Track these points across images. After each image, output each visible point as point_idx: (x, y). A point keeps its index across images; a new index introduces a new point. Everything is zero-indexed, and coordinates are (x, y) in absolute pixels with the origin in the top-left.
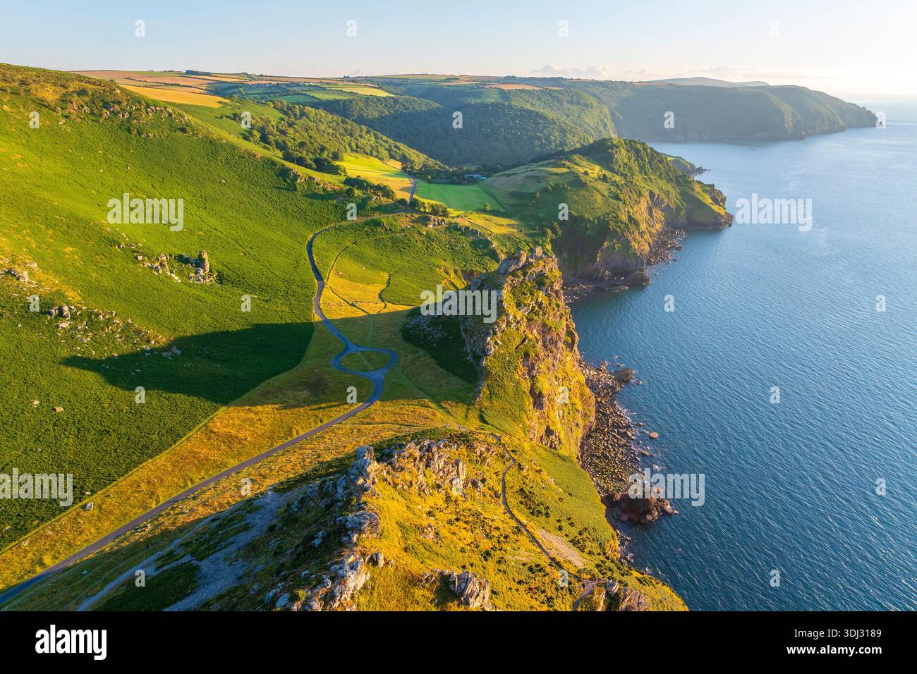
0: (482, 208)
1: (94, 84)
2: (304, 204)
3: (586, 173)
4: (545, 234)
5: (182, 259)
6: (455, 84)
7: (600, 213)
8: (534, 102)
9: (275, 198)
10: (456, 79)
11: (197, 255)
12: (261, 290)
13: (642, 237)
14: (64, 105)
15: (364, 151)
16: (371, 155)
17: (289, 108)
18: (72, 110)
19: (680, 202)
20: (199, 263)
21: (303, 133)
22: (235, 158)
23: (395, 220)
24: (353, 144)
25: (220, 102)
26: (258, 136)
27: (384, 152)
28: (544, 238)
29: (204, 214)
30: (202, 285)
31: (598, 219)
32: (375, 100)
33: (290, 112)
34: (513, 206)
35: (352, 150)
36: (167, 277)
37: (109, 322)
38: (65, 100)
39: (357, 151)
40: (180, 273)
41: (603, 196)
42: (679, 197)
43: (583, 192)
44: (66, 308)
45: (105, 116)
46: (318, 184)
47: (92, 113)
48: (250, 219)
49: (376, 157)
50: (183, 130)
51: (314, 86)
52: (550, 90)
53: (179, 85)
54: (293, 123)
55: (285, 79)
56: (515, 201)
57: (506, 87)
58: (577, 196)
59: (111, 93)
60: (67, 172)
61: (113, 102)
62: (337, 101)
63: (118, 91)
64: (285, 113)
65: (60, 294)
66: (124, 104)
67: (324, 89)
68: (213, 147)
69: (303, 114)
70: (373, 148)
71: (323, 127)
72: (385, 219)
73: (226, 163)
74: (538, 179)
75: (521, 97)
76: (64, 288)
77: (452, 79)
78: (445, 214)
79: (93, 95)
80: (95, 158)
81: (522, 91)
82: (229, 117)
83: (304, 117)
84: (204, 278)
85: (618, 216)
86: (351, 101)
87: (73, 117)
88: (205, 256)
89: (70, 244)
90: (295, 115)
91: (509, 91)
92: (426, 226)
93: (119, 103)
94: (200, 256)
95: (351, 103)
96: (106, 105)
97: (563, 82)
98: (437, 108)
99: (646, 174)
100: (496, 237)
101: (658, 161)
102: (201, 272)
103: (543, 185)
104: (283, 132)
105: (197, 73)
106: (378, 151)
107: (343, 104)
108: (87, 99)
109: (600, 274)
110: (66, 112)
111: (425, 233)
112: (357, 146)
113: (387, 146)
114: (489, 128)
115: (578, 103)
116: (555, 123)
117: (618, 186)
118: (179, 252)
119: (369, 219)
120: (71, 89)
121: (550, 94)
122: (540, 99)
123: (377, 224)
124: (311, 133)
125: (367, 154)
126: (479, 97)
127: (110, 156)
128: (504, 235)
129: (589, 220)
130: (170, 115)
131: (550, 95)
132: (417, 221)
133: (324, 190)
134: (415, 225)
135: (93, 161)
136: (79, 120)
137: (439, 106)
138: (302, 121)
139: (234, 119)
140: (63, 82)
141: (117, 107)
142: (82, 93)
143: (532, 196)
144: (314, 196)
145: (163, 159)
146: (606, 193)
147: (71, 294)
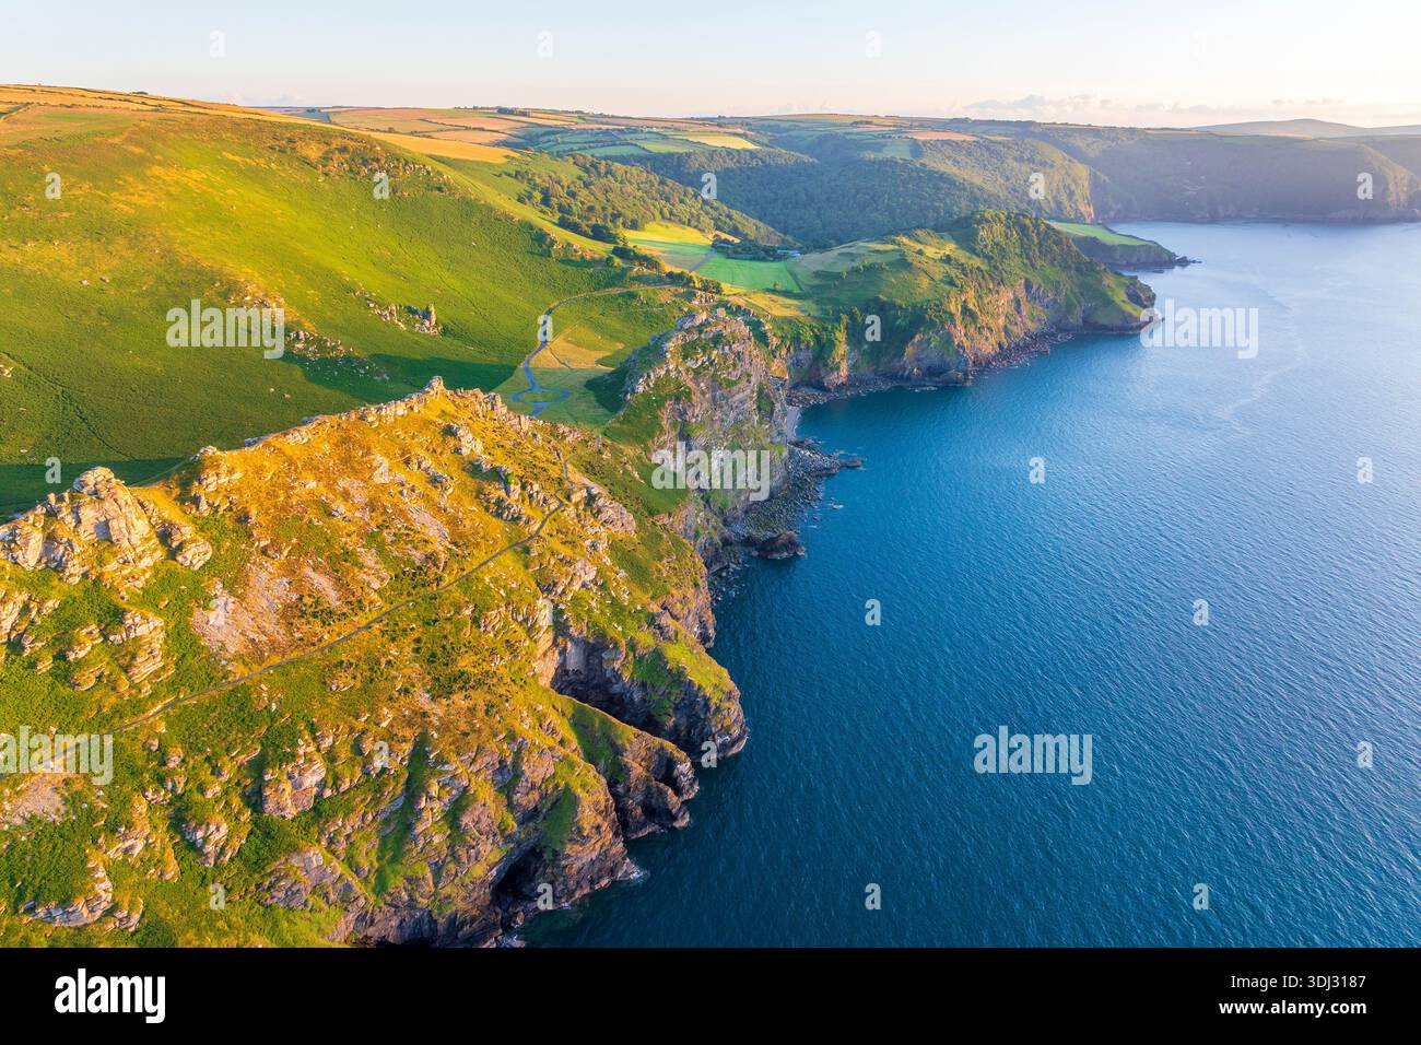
0: (771, 286)
1: (356, 140)
2: (557, 271)
3: (920, 252)
4: (838, 320)
5: (410, 310)
6: (866, 129)
7: (919, 299)
8: (959, 159)
9: (526, 264)
10: (867, 123)
11: (424, 308)
12: (481, 344)
13: (980, 333)
14: (325, 163)
15: (680, 220)
16: (689, 225)
17: (592, 165)
18: (333, 167)
19: (1076, 297)
20: (427, 315)
21: (599, 195)
22: (492, 220)
23: (655, 293)
24: (666, 211)
25: (507, 157)
26: (539, 198)
27: (707, 221)
28: (836, 325)
29: (446, 275)
30: (425, 335)
31: (914, 306)
32: (724, 154)
33: (593, 170)
34: (813, 287)
35: (663, 218)
36: (394, 323)
37: (334, 348)
38: (326, 158)
39: (670, 220)
40: (407, 323)
41: (933, 279)
42: (1077, 290)
43: (905, 275)
44: (301, 333)
45: (362, 174)
46: (576, 251)
47: (351, 170)
48: (494, 282)
49: (695, 227)
50: (440, 189)
51: (657, 133)
52: (992, 142)
53: (483, 130)
54: (591, 183)
55: (625, 122)
56: (817, 282)
57: (921, 137)
58: (895, 278)
59: (371, 150)
60: (320, 227)
61: (373, 160)
62: (671, 155)
63: (379, 148)
64: (587, 171)
65: (299, 323)
66: (383, 162)
67: (665, 137)
68: (469, 207)
69: (609, 172)
70: (693, 216)
71: (629, 188)
72: (642, 291)
73: (481, 225)
74: (852, 257)
75: (941, 151)
76: (303, 320)
77: (861, 122)
78: (719, 291)
79: (354, 152)
80: (348, 215)
81: (945, 142)
82: (509, 175)
83: (609, 176)
84: (428, 329)
85: (942, 304)
86: (688, 155)
87: (332, 174)
88: (432, 309)
89: (313, 288)
90: (599, 174)
91: (925, 143)
92: (690, 301)
93: (378, 160)
94: (427, 308)
95: (689, 157)
96: (365, 163)
97: (1032, 129)
98: (813, 165)
99: (1028, 257)
100: (774, 320)
101: (1054, 242)
102: (427, 323)
103: (855, 264)
104: (573, 195)
105: (511, 112)
106: (698, 220)
107: (678, 158)
108: (347, 156)
109: (907, 373)
110: (326, 170)
111: (686, 309)
112: (671, 213)
113: (715, 214)
114: (868, 194)
115: (1031, 160)
116: (964, 189)
117: (964, 269)
118: (408, 304)
119: (625, 290)
120: (334, 146)
121: (988, 147)
122: (970, 154)
123: (633, 296)
124: (611, 196)
125: (684, 223)
126: (880, 151)
127: (362, 214)
128: (785, 318)
129: (900, 307)
130: (428, 173)
131: (988, 149)
132: (681, 295)
133: (582, 257)
134: (678, 300)
135: (345, 217)
136: (337, 178)
137: (816, 161)
138: (604, 181)
139: (516, 177)
140: (327, 139)
141: (376, 165)
142: (344, 150)
143: (838, 276)
144: (569, 262)
145: (414, 218)
146: (938, 277)
147: (307, 325)
